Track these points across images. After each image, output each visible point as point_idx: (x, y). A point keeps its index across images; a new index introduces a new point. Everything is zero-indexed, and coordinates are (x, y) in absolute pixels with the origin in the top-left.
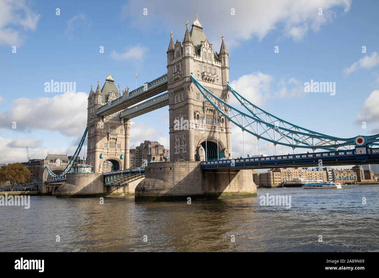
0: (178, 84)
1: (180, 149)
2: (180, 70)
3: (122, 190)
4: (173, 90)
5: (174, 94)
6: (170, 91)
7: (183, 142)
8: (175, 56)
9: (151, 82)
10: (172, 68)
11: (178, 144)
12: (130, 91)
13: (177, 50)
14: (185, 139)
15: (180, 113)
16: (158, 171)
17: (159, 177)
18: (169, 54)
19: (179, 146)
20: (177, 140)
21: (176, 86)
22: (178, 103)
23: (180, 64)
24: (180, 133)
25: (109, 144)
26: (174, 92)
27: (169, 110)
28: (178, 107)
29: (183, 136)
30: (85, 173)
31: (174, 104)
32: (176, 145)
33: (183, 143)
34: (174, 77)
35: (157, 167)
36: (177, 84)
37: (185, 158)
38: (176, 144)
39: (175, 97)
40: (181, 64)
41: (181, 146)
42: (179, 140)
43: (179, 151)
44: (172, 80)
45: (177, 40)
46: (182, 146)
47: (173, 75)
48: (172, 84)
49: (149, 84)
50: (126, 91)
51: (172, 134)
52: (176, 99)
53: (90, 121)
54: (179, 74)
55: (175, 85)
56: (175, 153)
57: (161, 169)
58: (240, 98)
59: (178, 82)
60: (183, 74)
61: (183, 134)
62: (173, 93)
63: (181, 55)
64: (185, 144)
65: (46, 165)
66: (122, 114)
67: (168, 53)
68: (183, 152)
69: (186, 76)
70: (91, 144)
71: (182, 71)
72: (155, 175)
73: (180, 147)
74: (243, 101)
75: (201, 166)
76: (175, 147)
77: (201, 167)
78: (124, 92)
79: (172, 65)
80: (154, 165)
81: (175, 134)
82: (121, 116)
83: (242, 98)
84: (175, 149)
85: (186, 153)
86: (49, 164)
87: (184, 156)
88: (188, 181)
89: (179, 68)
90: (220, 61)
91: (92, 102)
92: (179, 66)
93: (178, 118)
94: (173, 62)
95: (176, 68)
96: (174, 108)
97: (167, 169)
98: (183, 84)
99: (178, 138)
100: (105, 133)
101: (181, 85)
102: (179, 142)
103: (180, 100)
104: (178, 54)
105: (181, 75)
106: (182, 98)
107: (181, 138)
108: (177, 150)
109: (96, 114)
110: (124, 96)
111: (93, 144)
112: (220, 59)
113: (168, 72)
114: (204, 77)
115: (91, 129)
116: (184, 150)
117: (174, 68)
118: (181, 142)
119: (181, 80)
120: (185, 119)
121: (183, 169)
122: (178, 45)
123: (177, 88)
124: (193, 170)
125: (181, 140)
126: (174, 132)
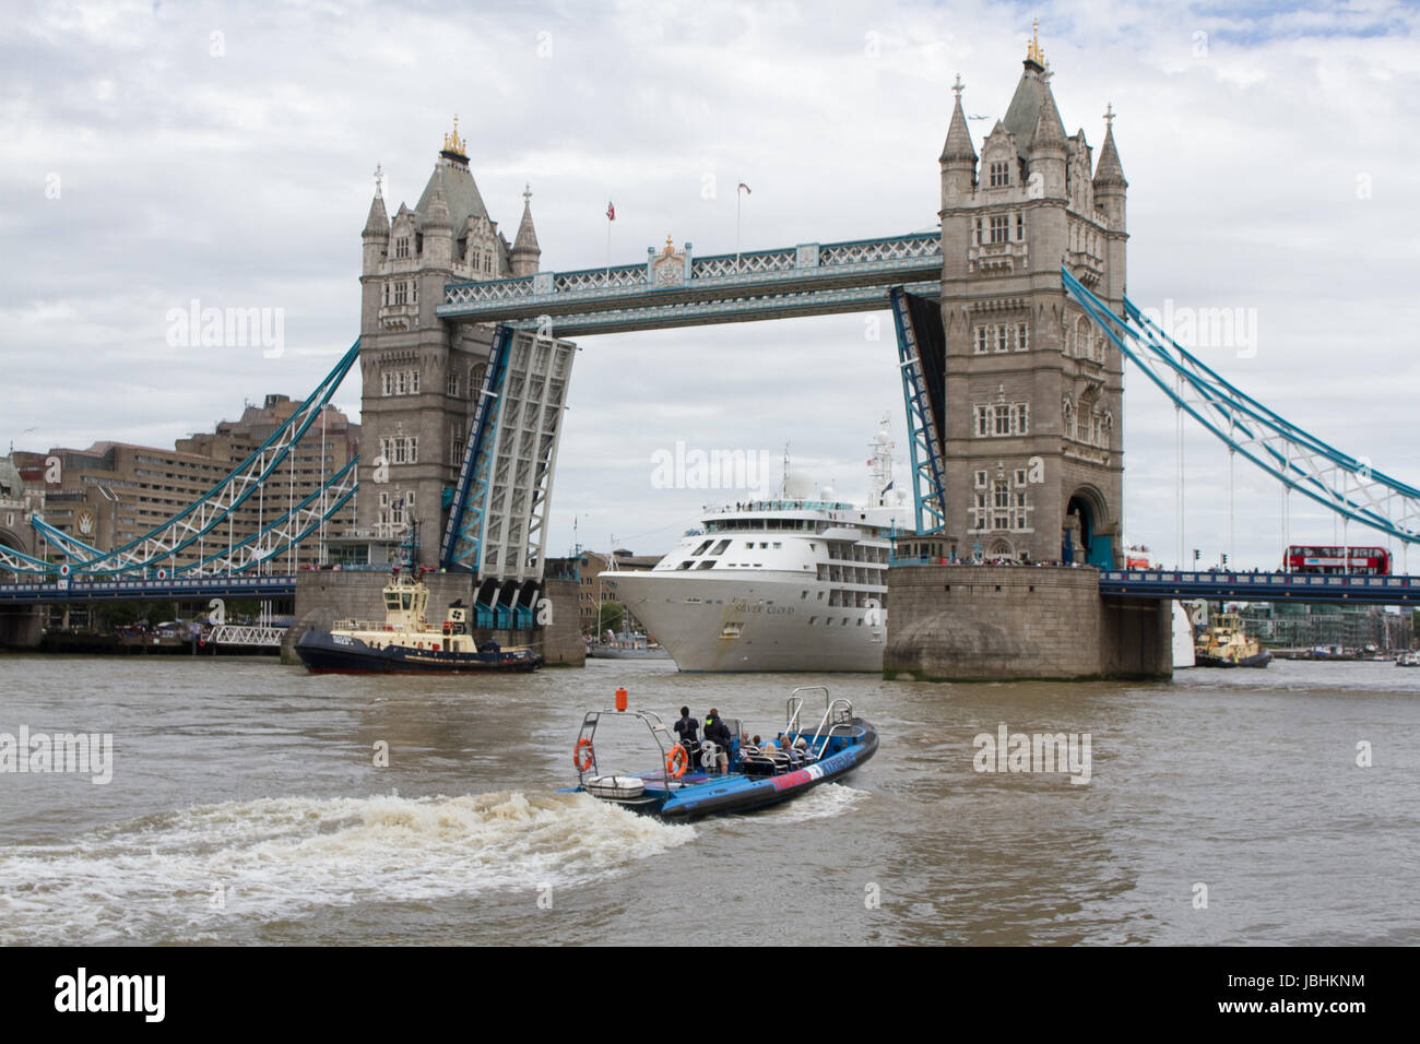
0: (1001, 286)
1: (998, 520)
2: (1013, 236)
4: (972, 304)
7: (1016, 498)
8: (984, 176)
9: (834, 246)
10: (969, 222)
11: (989, 500)
13: (994, 160)
15: (1001, 393)
16: (987, 595)
17: (992, 613)
18: (951, 166)
19: (990, 509)
20: (984, 487)
21: (984, 292)
22: (992, 355)
23: (1011, 216)
24: (1001, 465)
28: (993, 368)
29: (1016, 476)
31: (970, 356)
32: (977, 503)
33: (1012, 500)
36: (992, 287)
38: (977, 499)
40: (1016, 219)
41: (1002, 508)
42: (993, 488)
43: (993, 524)
44: (968, 266)
45: (1000, 124)
46: (1010, 509)
47: (982, 252)
48: (966, 281)
49: (822, 248)
50: (669, 253)
52: (977, 338)
53: (377, 336)
54: (1008, 255)
55: (981, 288)
56: (972, 532)
57: (998, 588)
59: (997, 279)
60: (1028, 256)
61: (1016, 470)
62: (967, 313)
63: (1020, 186)
64: (1021, 503)
67: (944, 160)
68: (1017, 530)
69: (1037, 270)
70: (382, 443)
71: (1024, 247)
72: (974, 608)
73: (996, 511)
75: (1100, 584)
76: (970, 510)
77: (1101, 589)
78: (660, 251)
79: (969, 210)
80: (972, 574)
81: (976, 464)
84: (973, 515)
85: (1028, 534)
87: (1016, 545)
88: (1077, 634)
89: (1006, 231)
90: (1101, 206)
91: (392, 251)
92: (1006, 223)
93: (990, 408)
94: (973, 199)
95: (986, 224)
96: (971, 370)
97: (1020, 589)
98: (1031, 293)
99: (989, 480)
100: (457, 395)
101: (1015, 294)
102: (993, 495)
103: (1002, 347)
104: (1000, 177)
105: (1018, 260)
106: (1012, 340)
107: (1006, 482)
108: (982, 521)
109: (436, 314)
110: (654, 270)
111: (401, 443)
112: (1100, 201)
113: (939, 229)
114: (1082, 273)
115: (384, 376)
116: (1016, 524)
117: (979, 225)
118: (1005, 496)
119: (1021, 276)
120: (1027, 417)
121: (1065, 593)
122: (1000, 141)
123: (995, 302)
124: (1086, 597)
125: (1005, 489)
126: (966, 457)
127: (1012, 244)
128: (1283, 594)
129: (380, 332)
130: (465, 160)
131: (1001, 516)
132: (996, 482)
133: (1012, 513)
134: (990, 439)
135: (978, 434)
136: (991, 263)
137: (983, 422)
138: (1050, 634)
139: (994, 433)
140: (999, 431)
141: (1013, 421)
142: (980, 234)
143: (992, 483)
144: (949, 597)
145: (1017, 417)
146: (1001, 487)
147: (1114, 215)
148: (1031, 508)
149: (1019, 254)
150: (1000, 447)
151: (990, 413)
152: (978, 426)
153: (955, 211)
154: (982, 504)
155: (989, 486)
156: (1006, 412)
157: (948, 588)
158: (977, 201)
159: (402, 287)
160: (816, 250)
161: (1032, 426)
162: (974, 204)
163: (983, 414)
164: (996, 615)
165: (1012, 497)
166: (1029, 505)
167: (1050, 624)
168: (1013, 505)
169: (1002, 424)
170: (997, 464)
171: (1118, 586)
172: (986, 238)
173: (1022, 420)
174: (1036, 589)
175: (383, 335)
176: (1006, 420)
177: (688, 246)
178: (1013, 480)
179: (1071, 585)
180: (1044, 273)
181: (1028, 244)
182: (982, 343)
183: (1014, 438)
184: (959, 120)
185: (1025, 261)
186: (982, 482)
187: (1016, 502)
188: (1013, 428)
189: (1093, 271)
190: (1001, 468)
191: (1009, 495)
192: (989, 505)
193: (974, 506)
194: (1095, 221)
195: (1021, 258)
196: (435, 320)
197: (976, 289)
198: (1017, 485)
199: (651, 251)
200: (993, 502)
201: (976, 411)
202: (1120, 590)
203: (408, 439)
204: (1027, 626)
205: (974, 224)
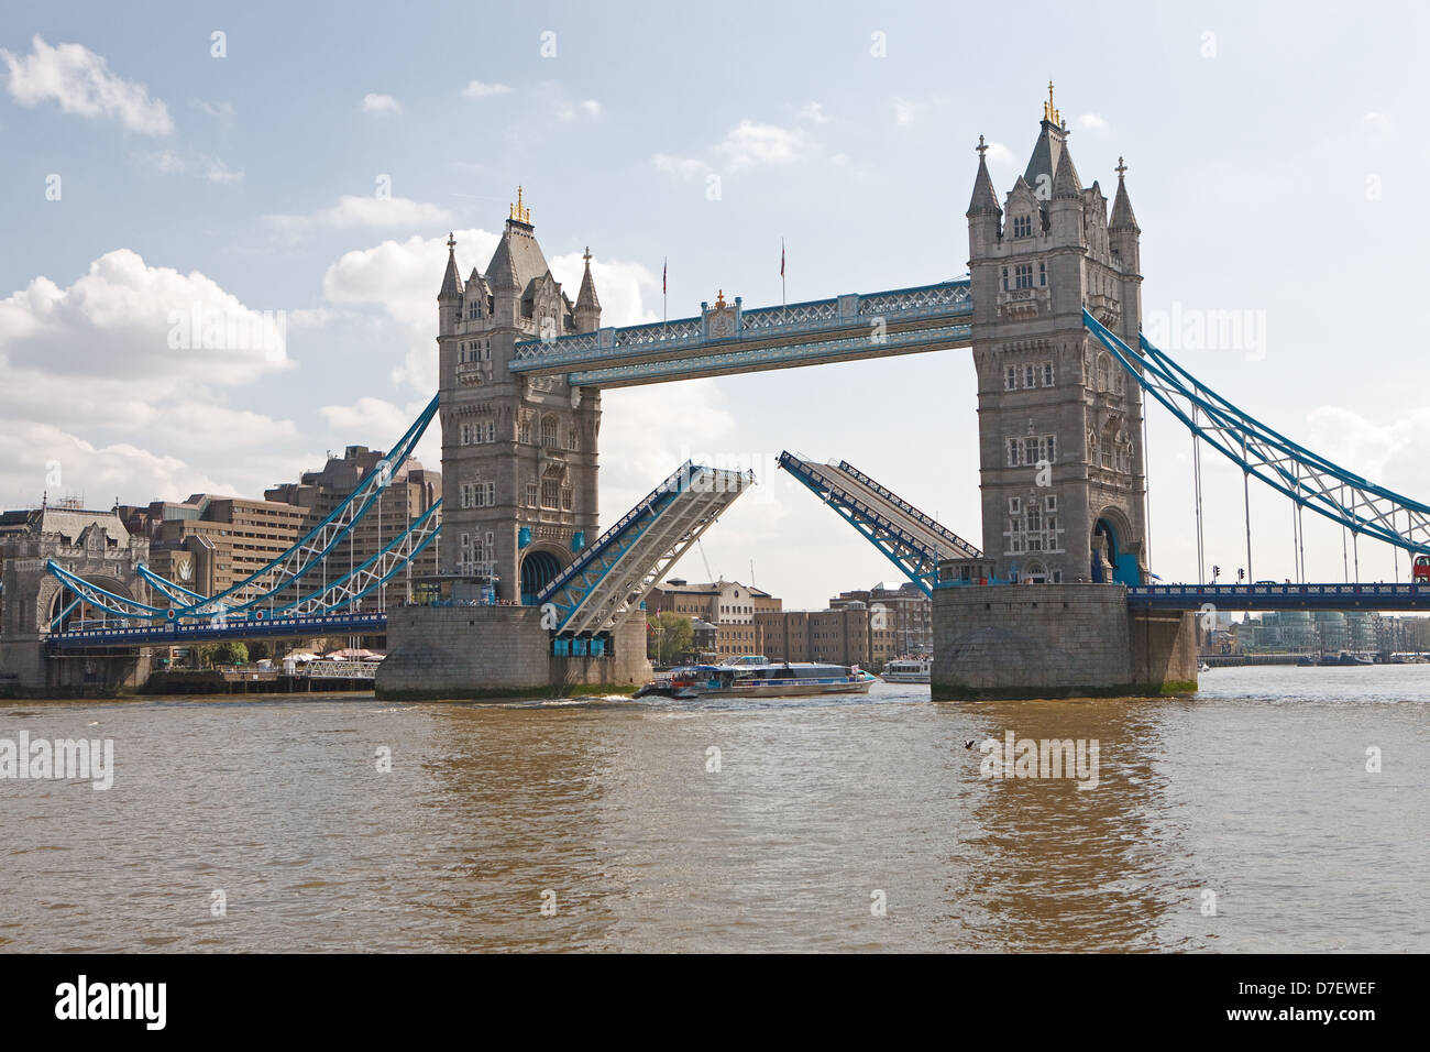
0: (1028, 328)
2: (1036, 282)
4: (1001, 345)
6: (989, 348)
7: (1047, 522)
8: (1008, 230)
9: (871, 297)
10: (996, 270)
11: (1023, 524)
12: (746, 306)
13: (1016, 213)
14: (1055, 510)
15: (1030, 426)
16: (1025, 612)
18: (981, 219)
19: (1024, 533)
20: (1018, 512)
21: (1012, 334)
22: (1021, 390)
23: (1035, 264)
24: (1032, 492)
25: (539, 491)
26: (999, 352)
27: (978, 410)
28: (1022, 403)
29: (1047, 501)
31: (1001, 394)
32: (1011, 527)
33: (1044, 524)
34: (1009, 302)
35: (1020, 600)
36: (1019, 329)
37: (1057, 571)
38: (1010, 523)
39: (1006, 370)
40: (1039, 266)
41: (1034, 531)
42: (1025, 513)
43: (1027, 546)
44: (996, 311)
45: (1021, 180)
46: (1042, 532)
47: (1009, 297)
48: (995, 324)
49: (861, 299)
50: (721, 305)
51: (992, 491)
52: (1006, 376)
53: (454, 391)
54: (1033, 299)
55: (1008, 330)
56: (1006, 554)
59: (1023, 321)
61: (1046, 496)
62: (997, 354)
63: (1042, 236)
64: (1052, 526)
67: (970, 214)
68: (1047, 552)
69: (1059, 312)
70: (462, 489)
71: (1048, 291)
73: (1029, 534)
75: (1128, 599)
76: (1006, 534)
77: (1129, 604)
78: (712, 305)
79: (996, 259)
81: (1009, 491)
82: (573, 379)
85: (1060, 555)
86: (60, 552)
87: (1049, 565)
88: (1108, 645)
89: (1030, 277)
90: (1117, 252)
91: (465, 312)
92: (1030, 270)
93: (1019, 440)
94: (999, 249)
95: (1012, 273)
96: (1003, 405)
97: (1054, 605)
98: (1055, 333)
99: (1022, 504)
100: (530, 443)
101: (1040, 335)
102: (1026, 520)
103: (1030, 384)
104: (1023, 229)
105: (1042, 304)
106: (1038, 377)
107: (1038, 507)
108: (1016, 544)
109: (508, 369)
110: (707, 323)
111: (479, 488)
112: (1115, 246)
113: (969, 278)
114: (1101, 313)
115: (462, 428)
116: (1048, 545)
117: (1006, 273)
118: (1037, 520)
119: (1045, 318)
120: (1055, 447)
121: (1097, 608)
122: (1022, 196)
123: (1022, 343)
124: (1115, 611)
125: (1037, 514)
126: (1000, 486)
127: (1036, 289)
129: (457, 387)
130: (529, 228)
131: (1035, 539)
132: (1029, 508)
133: (1045, 535)
134: (1022, 468)
135: (1010, 464)
136: (1017, 307)
137: (1014, 453)
138: (1086, 646)
139: (1025, 463)
140: (1029, 461)
141: (1043, 451)
142: (1006, 281)
143: (1025, 509)
144: (990, 615)
145: (1046, 448)
146: (1033, 512)
147: (1128, 259)
148: (1062, 531)
149: (1043, 298)
150: (1030, 475)
151: (1021, 445)
152: (1010, 457)
153: (982, 260)
154: (1016, 529)
155: (1022, 512)
156: (1036, 443)
157: (988, 606)
158: (1003, 250)
159: (477, 346)
160: (857, 300)
161: (1060, 455)
162: (1001, 254)
163: (1014, 445)
164: (1034, 629)
165: (1044, 521)
166: (1059, 528)
167: (1084, 637)
168: (1044, 528)
169: (1033, 455)
170: (1029, 491)
171: (1144, 598)
172: (1012, 284)
173: (1051, 450)
174: (1071, 605)
175: (460, 389)
176: (1036, 450)
177: (738, 300)
178: (1044, 505)
179: (1101, 600)
180: (1067, 315)
181: (1051, 289)
182: (1011, 381)
184: (983, 176)
185: (1049, 305)
186: (1015, 508)
187: (1048, 526)
188: (1043, 457)
189: (1111, 312)
190: (1032, 495)
191: (1041, 520)
192: (1023, 529)
193: (1008, 530)
194: (1111, 266)
195: (1045, 301)
196: (508, 375)
197: (1005, 331)
198: (1048, 510)
199: (704, 305)
200: (1027, 526)
201: (1008, 444)
202: (1146, 603)
203: (486, 484)
204: (1062, 640)
205: (1001, 272)
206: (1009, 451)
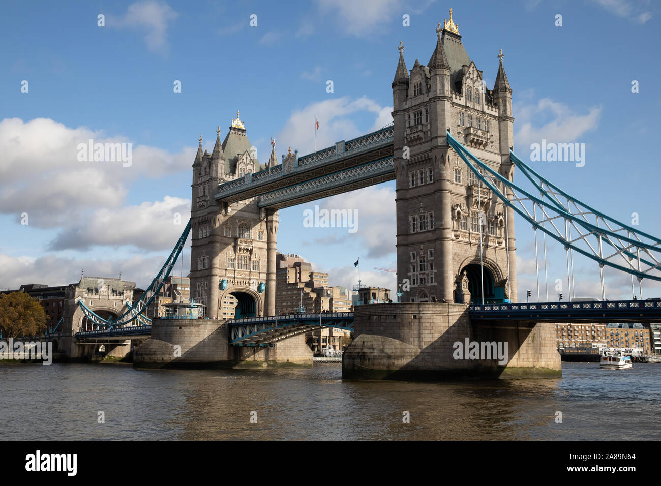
0: (420, 149)
1: (421, 279)
2: (424, 121)
3: (263, 357)
4: (407, 161)
5: (407, 169)
6: (400, 163)
7: (429, 265)
8: (411, 91)
9: (352, 141)
10: (405, 117)
11: (417, 268)
12: (299, 155)
13: (415, 81)
14: (433, 258)
15: (422, 208)
16: (388, 321)
17: (391, 332)
18: (396, 88)
19: (418, 273)
20: (415, 261)
22: (417, 187)
23: (423, 110)
24: (422, 248)
25: (237, 261)
26: (407, 165)
27: (396, 200)
28: (417, 195)
29: (429, 253)
30: (192, 319)
31: (408, 189)
32: (412, 270)
33: (427, 267)
34: (409, 135)
35: (386, 313)
36: (415, 150)
37: (433, 296)
38: (411, 267)
39: (410, 175)
40: (425, 111)
41: (423, 272)
42: (418, 261)
43: (419, 281)
44: (404, 140)
45: (417, 62)
46: (426, 272)
47: (408, 131)
49: (346, 144)
50: (289, 155)
51: (402, 248)
52: (411, 179)
53: (197, 211)
54: (422, 131)
57: (395, 316)
58: (537, 181)
59: (417, 145)
60: (430, 130)
61: (429, 250)
62: (404, 166)
63: (426, 93)
64: (432, 269)
65: (80, 298)
66: (262, 200)
67: (394, 85)
68: (429, 284)
69: (439, 135)
70: (199, 260)
71: (429, 125)
72: (382, 328)
73: (420, 274)
74: (543, 187)
75: (470, 313)
76: (409, 274)
77: (470, 317)
78: (286, 156)
79: (404, 110)
80: (381, 309)
81: (410, 248)
82: (260, 204)
83: (543, 180)
84: (410, 277)
85: (434, 286)
86: (86, 296)
87: (429, 292)
89: (421, 118)
90: (492, 103)
91: (202, 173)
92: (421, 114)
93: (417, 216)
94: (406, 104)
95: (412, 117)
96: (408, 196)
97: (407, 317)
98: (431, 150)
99: (417, 255)
101: (424, 152)
102: (419, 265)
103: (422, 182)
104: (418, 90)
105: (425, 133)
106: (426, 177)
107: (424, 257)
108: (414, 280)
109: (214, 198)
110: (285, 166)
111: (204, 259)
113: (393, 124)
114: (470, 138)
115: (200, 229)
116: (429, 280)
117: (409, 118)
118: (424, 265)
119: (427, 142)
120: (433, 219)
122: (417, 71)
123: (416, 158)
125: (424, 261)
126: (407, 245)
127: (423, 125)
128: (567, 316)
129: (197, 210)
131: (423, 277)
132: (420, 257)
133: (427, 274)
134: (418, 233)
135: (412, 231)
136: (412, 137)
137: (414, 225)
139: (419, 230)
140: (421, 230)
141: (427, 222)
143: (418, 258)
144: (370, 323)
145: (429, 220)
146: (422, 260)
148: (436, 271)
149: (426, 129)
150: (421, 237)
151: (417, 219)
152: (412, 227)
153: (398, 112)
154: (414, 271)
155: (417, 260)
156: (424, 218)
157: (370, 317)
158: (408, 105)
160: (343, 144)
161: (435, 224)
162: (406, 107)
163: (414, 220)
164: (394, 332)
165: (427, 265)
166: (435, 269)
168: (428, 270)
169: (423, 225)
170: (420, 247)
171: (479, 314)
172: (412, 124)
173: (431, 221)
175: (199, 211)
176: (424, 222)
177: (296, 152)
178: (427, 255)
179: (442, 313)
181: (430, 123)
182: (413, 181)
183: (428, 232)
184: (401, 63)
185: (429, 133)
186: (414, 258)
187: (429, 268)
188: (427, 226)
190: (422, 250)
191: (426, 264)
192: (417, 271)
193: (410, 272)
195: (427, 132)
196: (214, 201)
198: (429, 259)
199: (283, 157)
200: (419, 269)
201: (411, 219)
202: (480, 317)
204: (412, 339)
205: (407, 117)
206: (411, 224)
